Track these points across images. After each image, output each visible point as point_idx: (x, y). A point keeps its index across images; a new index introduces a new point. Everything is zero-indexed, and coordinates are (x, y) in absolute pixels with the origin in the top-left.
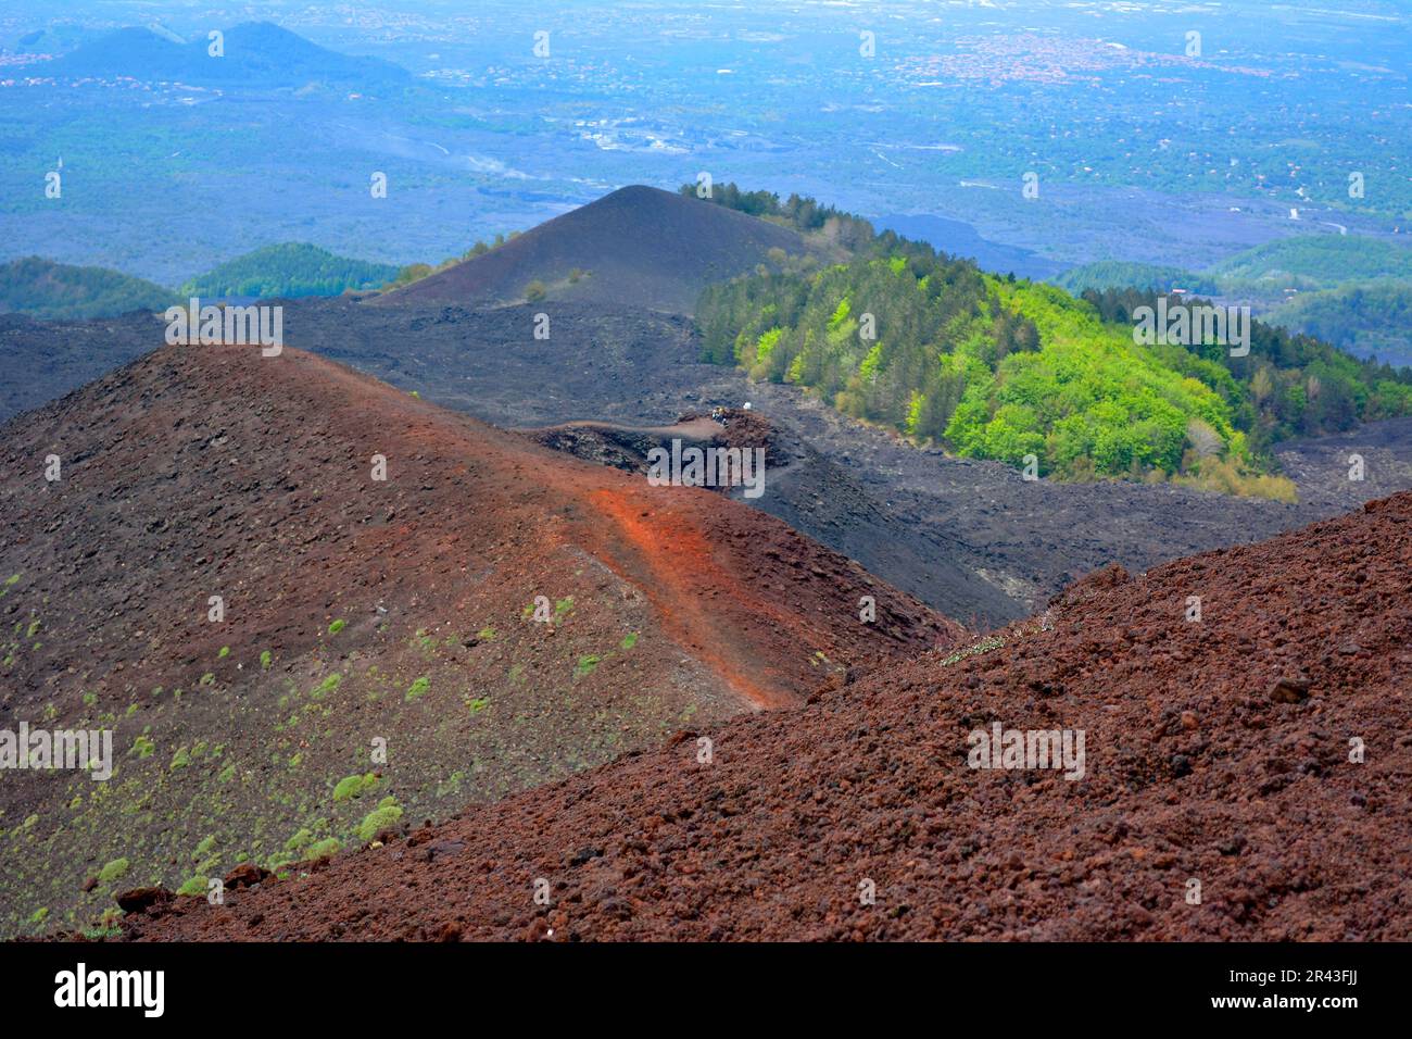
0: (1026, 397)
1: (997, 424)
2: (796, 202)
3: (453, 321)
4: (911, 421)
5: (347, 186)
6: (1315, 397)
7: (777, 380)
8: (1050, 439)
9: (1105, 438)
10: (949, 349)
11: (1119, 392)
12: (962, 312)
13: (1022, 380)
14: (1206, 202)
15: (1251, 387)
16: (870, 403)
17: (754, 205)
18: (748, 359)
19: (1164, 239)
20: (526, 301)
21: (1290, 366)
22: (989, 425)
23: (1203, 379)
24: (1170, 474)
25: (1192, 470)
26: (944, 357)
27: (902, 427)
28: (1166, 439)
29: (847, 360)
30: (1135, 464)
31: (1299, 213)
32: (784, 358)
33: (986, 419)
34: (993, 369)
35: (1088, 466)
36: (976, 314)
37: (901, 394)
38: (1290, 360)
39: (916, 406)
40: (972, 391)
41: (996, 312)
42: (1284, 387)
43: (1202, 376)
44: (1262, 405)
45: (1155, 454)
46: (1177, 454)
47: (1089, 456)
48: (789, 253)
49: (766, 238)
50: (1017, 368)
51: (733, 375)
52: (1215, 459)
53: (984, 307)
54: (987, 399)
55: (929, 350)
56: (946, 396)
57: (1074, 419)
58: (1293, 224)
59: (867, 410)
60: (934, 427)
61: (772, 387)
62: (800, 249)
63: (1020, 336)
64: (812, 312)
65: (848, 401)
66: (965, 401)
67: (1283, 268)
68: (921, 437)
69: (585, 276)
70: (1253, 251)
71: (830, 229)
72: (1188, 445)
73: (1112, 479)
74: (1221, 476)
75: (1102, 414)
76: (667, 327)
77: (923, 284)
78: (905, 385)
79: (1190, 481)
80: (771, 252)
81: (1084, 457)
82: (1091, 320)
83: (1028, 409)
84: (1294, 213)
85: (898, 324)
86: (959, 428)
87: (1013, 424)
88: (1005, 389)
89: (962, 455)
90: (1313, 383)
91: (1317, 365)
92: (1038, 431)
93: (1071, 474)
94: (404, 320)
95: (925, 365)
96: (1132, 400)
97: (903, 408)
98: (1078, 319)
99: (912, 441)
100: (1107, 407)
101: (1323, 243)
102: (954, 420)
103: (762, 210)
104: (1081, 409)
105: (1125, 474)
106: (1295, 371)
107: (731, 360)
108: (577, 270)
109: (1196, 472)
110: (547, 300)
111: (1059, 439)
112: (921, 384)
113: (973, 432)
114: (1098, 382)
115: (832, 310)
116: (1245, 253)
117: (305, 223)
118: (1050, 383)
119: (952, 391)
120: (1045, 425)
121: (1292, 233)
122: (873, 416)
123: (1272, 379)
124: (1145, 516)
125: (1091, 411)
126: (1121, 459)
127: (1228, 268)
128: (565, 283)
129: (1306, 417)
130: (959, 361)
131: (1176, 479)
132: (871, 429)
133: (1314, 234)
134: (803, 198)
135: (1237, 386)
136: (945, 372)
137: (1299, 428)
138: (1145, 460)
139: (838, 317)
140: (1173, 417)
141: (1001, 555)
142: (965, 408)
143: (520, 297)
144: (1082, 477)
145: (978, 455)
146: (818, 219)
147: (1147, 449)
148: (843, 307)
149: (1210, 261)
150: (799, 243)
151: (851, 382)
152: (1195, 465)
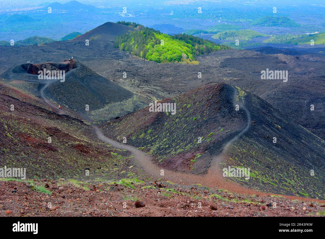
0: (158, 51)
1: (153, 55)
2: (133, 23)
3: (80, 43)
4: (141, 55)
5: (86, 23)
6: (205, 49)
7: (124, 50)
8: (161, 57)
9: (169, 57)
10: (147, 45)
11: (172, 50)
12: (149, 39)
13: (157, 49)
14: (207, 20)
15: (195, 48)
16: (136, 53)
17: (128, 24)
18: (120, 47)
19: (201, 26)
20: (91, 40)
21: (201, 44)
22: (152, 56)
23: (188, 47)
24: (179, 61)
25: (182, 61)
26: (146, 46)
27: (140, 56)
28: (178, 56)
29: (133, 47)
30: (173, 60)
31: (220, 21)
32: (124, 47)
33: (152, 55)
34: (153, 47)
35: (166, 61)
36: (152, 39)
37: (140, 52)
38: (201, 43)
39: (142, 53)
40: (150, 51)
41: (155, 39)
42: (200, 47)
43: (187, 46)
44: (197, 50)
45: (176, 59)
46: (180, 58)
47: (167, 59)
48: (132, 31)
49: (128, 29)
50: (156, 47)
51: (118, 50)
52: (186, 59)
53: (153, 38)
54: (152, 52)
55: (144, 45)
56: (146, 52)
57: (164, 54)
58: (219, 23)
59: (135, 54)
60: (144, 56)
61: (123, 51)
62: (133, 30)
63: (158, 42)
64: (128, 40)
65: (133, 53)
66: (149, 52)
67: (217, 29)
68: (143, 58)
69: (100, 36)
70: (213, 27)
71: (138, 27)
72: (182, 57)
73: (170, 63)
74: (187, 61)
75: (169, 53)
76: (111, 43)
77: (144, 35)
78: (140, 50)
79: (182, 62)
80: (129, 31)
81: (166, 60)
82: (171, 39)
83: (158, 53)
84: (219, 21)
85: (140, 41)
86: (148, 56)
87: (155, 55)
88: (155, 50)
89: (148, 60)
90: (204, 47)
91: (205, 44)
92: (159, 56)
93: (164, 62)
94: (73, 44)
95: (143, 47)
96: (173, 51)
97: (140, 54)
98: (168, 39)
99: (141, 58)
100: (170, 52)
101: (223, 25)
102: (147, 55)
103: (129, 25)
104: (165, 52)
105: (172, 62)
106: (202, 45)
107: (118, 47)
108: (99, 35)
109: (183, 61)
110: (94, 39)
111: (162, 57)
112: (142, 50)
113: (150, 57)
114: (168, 48)
115: (132, 39)
116: (212, 27)
117: (80, 29)
118: (161, 49)
119: (147, 51)
120: (160, 55)
121: (219, 24)
122: (136, 55)
123: (198, 46)
124: (172, 68)
125: (167, 53)
126: (171, 60)
127: (210, 29)
128: (97, 37)
129: (203, 52)
130: (148, 46)
131: (180, 62)
132: (136, 57)
133: (222, 24)
134: (134, 23)
135: (193, 48)
136: (146, 48)
137: (202, 53)
138: (175, 60)
139: (132, 40)
140: (179, 53)
141: (144, 76)
142: (149, 53)
143: (90, 39)
144: (165, 63)
145: (150, 60)
146: (136, 26)
147: (175, 58)
148: (133, 39)
149: (207, 28)
150: (133, 29)
151: (133, 50)
152: (183, 60)
